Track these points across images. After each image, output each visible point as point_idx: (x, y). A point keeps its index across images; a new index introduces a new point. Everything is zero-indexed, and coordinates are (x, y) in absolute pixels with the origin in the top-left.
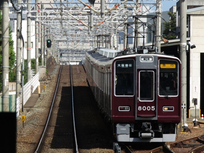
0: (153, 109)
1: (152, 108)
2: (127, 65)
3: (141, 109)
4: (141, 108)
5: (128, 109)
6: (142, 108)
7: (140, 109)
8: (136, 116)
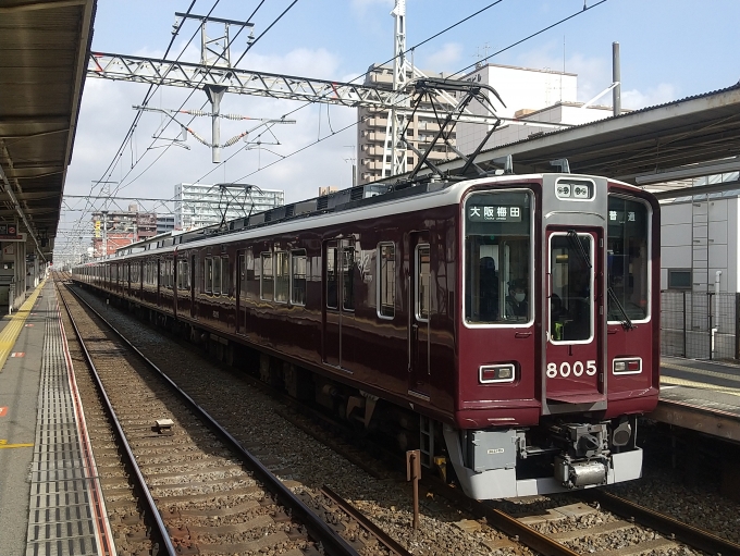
0: (591, 370)
1: (589, 366)
2: (502, 211)
3: (556, 373)
4: (554, 370)
5: (508, 375)
6: (558, 369)
7: (552, 373)
8: (544, 401)
